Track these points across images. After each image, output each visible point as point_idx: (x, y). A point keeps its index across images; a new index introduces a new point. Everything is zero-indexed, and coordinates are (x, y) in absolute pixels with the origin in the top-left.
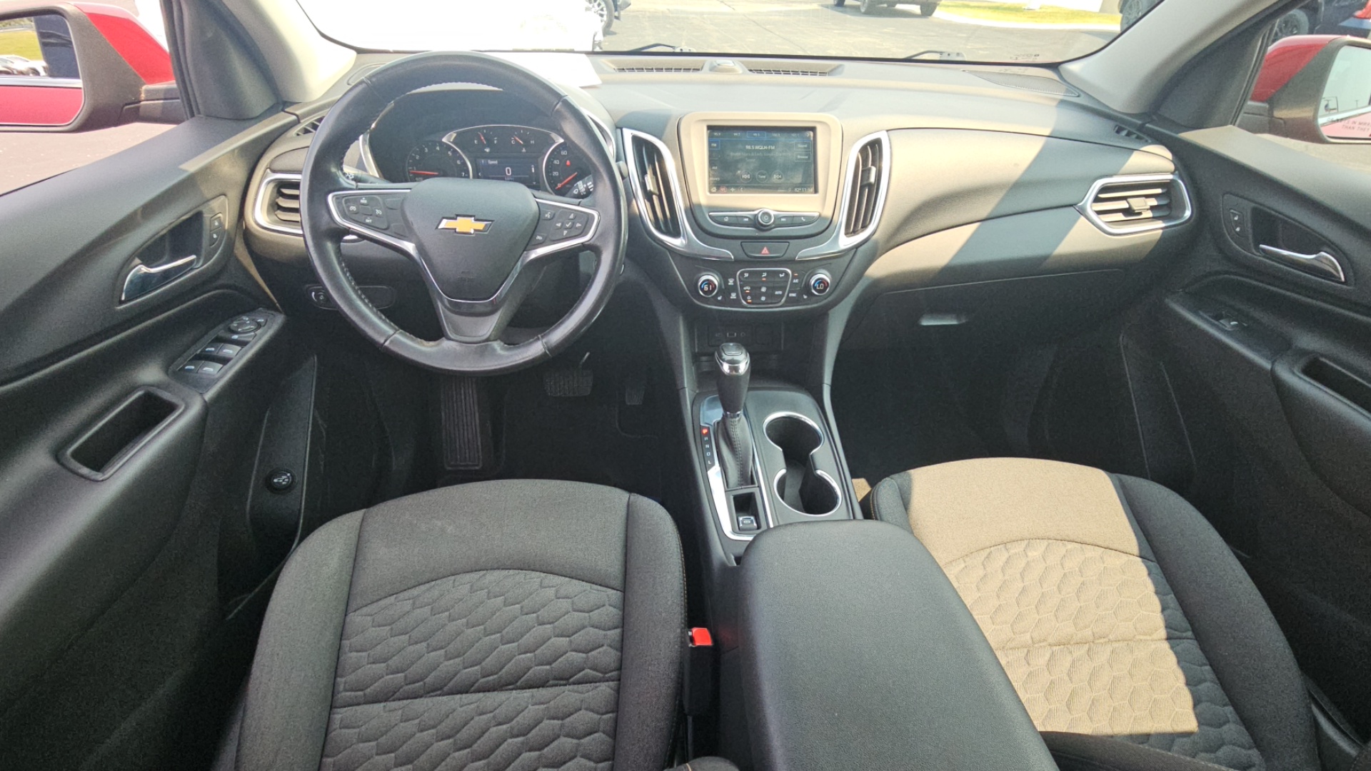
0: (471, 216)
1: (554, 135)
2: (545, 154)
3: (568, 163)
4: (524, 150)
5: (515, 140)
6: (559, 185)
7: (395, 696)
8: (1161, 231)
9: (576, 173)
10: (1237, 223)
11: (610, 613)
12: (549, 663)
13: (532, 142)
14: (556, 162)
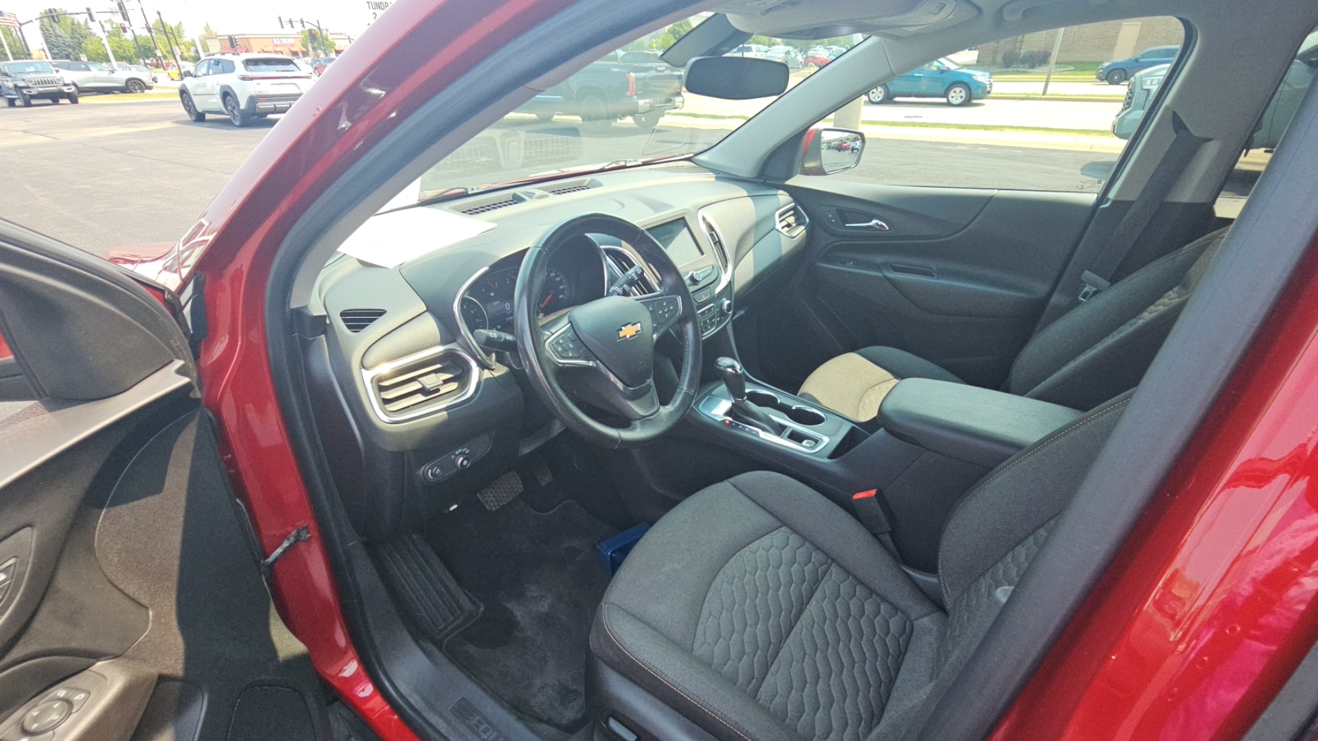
0: (629, 324)
7: (769, 663)
8: (805, 231)
10: (832, 218)
11: (794, 539)
12: (804, 581)
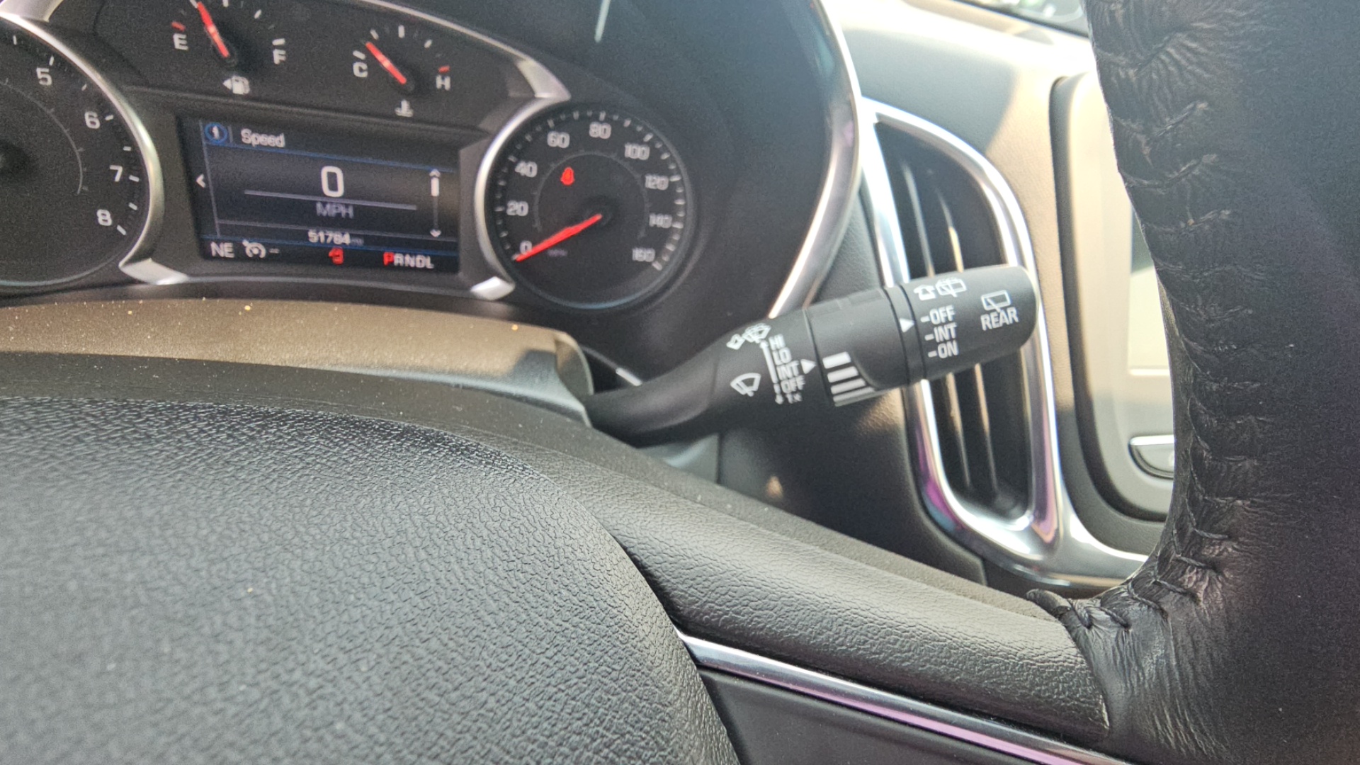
1: (530, 67)
2: (492, 136)
3: (568, 177)
4: (405, 109)
5: (372, 62)
6: (526, 248)
9: (598, 217)
13: (443, 83)
14: (526, 169)
